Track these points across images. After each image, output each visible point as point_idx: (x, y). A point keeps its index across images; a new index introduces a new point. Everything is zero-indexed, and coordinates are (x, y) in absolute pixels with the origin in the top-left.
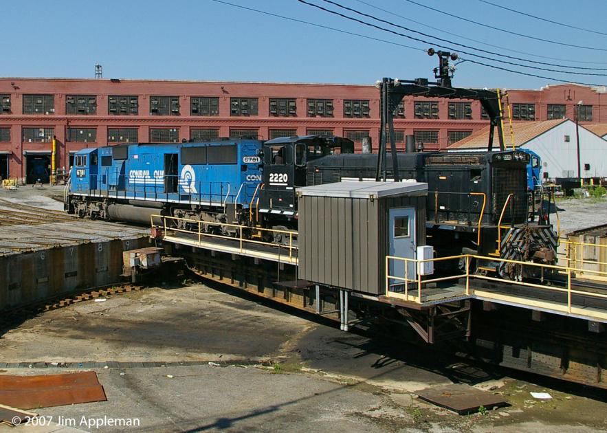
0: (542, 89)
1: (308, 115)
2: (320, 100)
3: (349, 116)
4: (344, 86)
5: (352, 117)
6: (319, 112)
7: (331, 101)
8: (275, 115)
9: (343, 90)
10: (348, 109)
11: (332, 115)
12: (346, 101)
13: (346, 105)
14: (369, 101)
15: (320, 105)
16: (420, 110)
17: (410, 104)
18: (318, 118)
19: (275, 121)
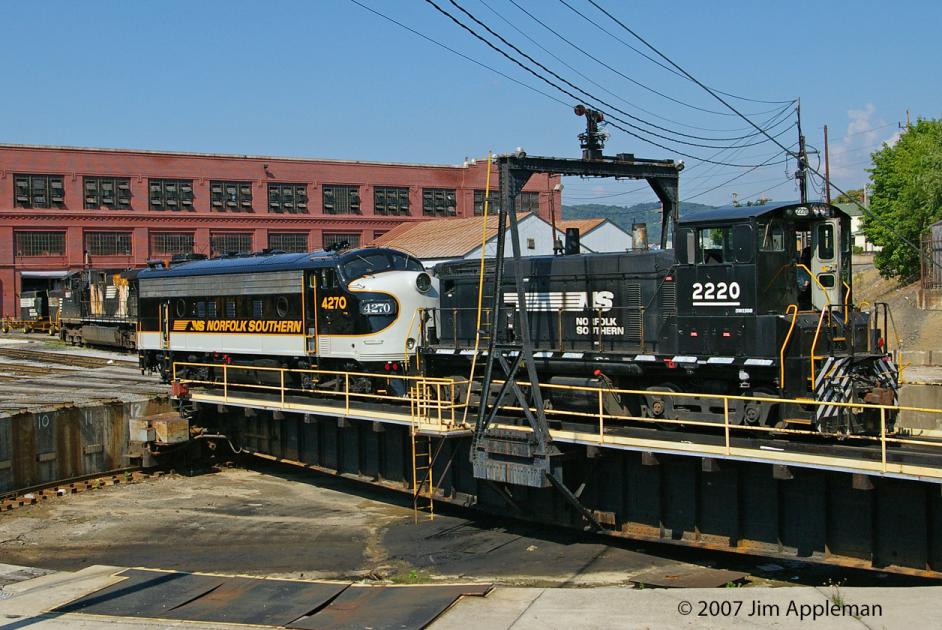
0: (465, 165)
1: (86, 205)
2: (108, 179)
3: (158, 207)
4: (148, 155)
5: (164, 210)
6: (105, 201)
7: (126, 179)
8: (25, 205)
9: (147, 161)
10: (157, 195)
11: (128, 206)
12: (153, 181)
13: (153, 188)
14: (191, 181)
15: (107, 187)
16: (276, 198)
17: (261, 187)
18: (104, 211)
19: (26, 217)
